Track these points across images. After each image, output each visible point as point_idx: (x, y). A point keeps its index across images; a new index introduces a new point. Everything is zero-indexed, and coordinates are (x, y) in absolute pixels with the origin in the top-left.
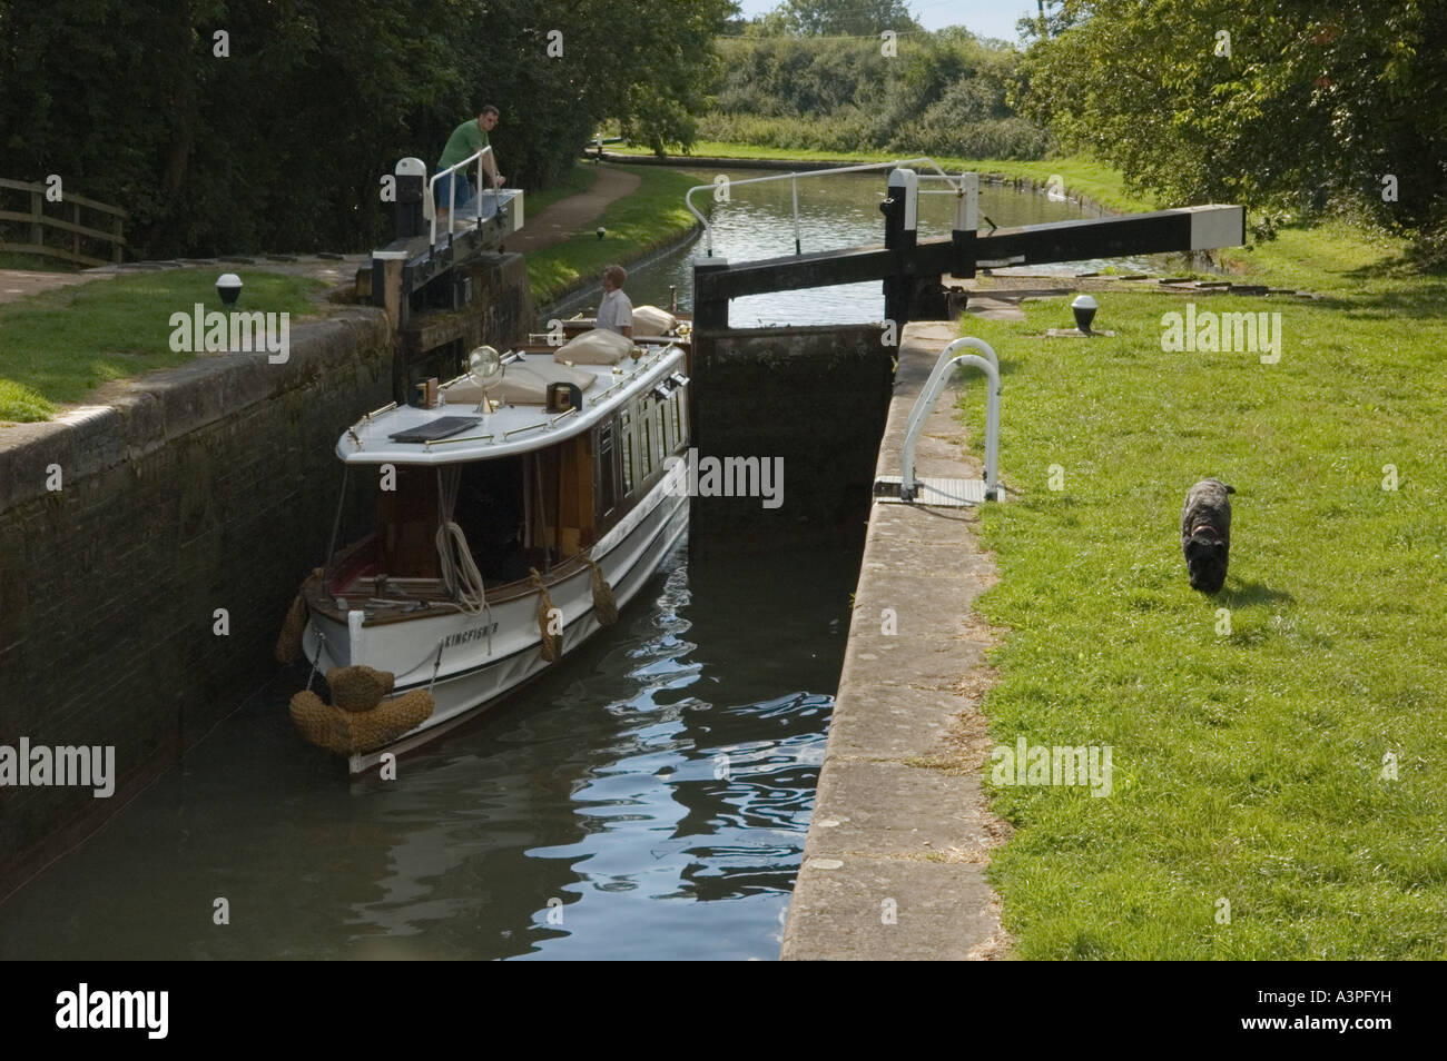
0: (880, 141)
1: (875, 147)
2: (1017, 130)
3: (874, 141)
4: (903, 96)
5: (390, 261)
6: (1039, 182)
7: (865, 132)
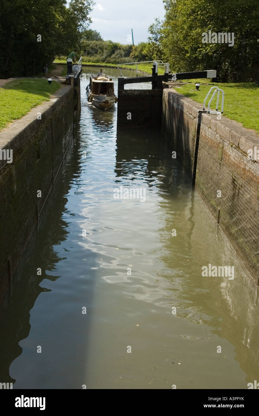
0: (103, 61)
1: (102, 62)
2: (129, 59)
3: (102, 61)
4: (107, 53)
5: (72, 77)
6: (134, 69)
7: (100, 59)
